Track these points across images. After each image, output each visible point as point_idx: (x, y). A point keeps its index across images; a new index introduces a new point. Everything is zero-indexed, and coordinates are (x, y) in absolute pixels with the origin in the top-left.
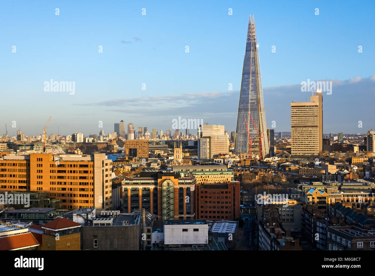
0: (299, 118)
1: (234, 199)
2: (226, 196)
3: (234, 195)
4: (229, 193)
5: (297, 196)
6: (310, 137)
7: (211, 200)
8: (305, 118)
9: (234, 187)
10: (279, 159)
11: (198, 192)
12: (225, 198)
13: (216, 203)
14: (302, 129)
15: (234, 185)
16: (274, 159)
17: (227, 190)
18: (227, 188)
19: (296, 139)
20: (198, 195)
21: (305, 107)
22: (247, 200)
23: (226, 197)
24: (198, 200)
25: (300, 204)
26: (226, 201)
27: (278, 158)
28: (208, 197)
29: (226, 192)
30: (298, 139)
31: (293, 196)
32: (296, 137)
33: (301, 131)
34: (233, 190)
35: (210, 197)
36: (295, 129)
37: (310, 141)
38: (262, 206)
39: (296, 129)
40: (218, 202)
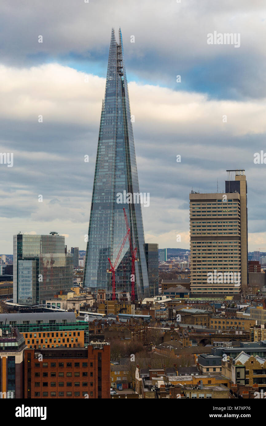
0: (203, 223)
1: (99, 378)
2: (84, 371)
3: (100, 369)
4: (89, 365)
5: (214, 369)
6: (224, 257)
7: (54, 380)
8: (216, 222)
9: (100, 354)
10: (170, 299)
11: (29, 364)
12: (81, 375)
13: (65, 385)
14: (211, 243)
15: (99, 351)
16: (159, 299)
17: (85, 361)
18: (87, 356)
19: (200, 261)
20: (29, 370)
21: (215, 203)
22: (119, 379)
23: (84, 374)
24: (29, 380)
25: (223, 384)
26: (85, 381)
27: (167, 297)
28: (49, 375)
29: (85, 365)
30: (203, 261)
31: (208, 369)
32: (199, 257)
33: (209, 246)
34: (97, 361)
35: (53, 375)
36: (198, 243)
37: (224, 265)
38: (153, 390)
39: (200, 243)
40: (69, 385)
